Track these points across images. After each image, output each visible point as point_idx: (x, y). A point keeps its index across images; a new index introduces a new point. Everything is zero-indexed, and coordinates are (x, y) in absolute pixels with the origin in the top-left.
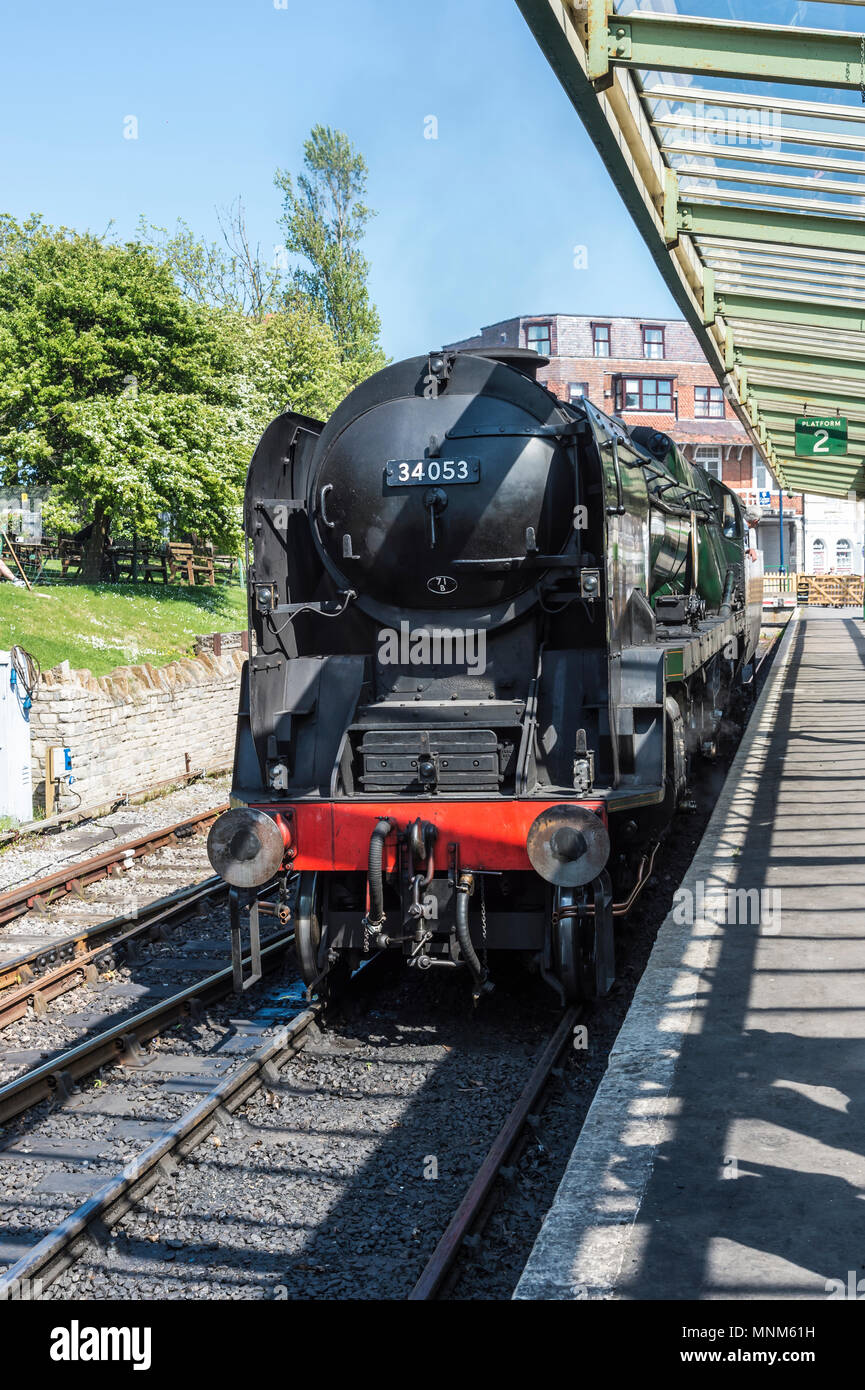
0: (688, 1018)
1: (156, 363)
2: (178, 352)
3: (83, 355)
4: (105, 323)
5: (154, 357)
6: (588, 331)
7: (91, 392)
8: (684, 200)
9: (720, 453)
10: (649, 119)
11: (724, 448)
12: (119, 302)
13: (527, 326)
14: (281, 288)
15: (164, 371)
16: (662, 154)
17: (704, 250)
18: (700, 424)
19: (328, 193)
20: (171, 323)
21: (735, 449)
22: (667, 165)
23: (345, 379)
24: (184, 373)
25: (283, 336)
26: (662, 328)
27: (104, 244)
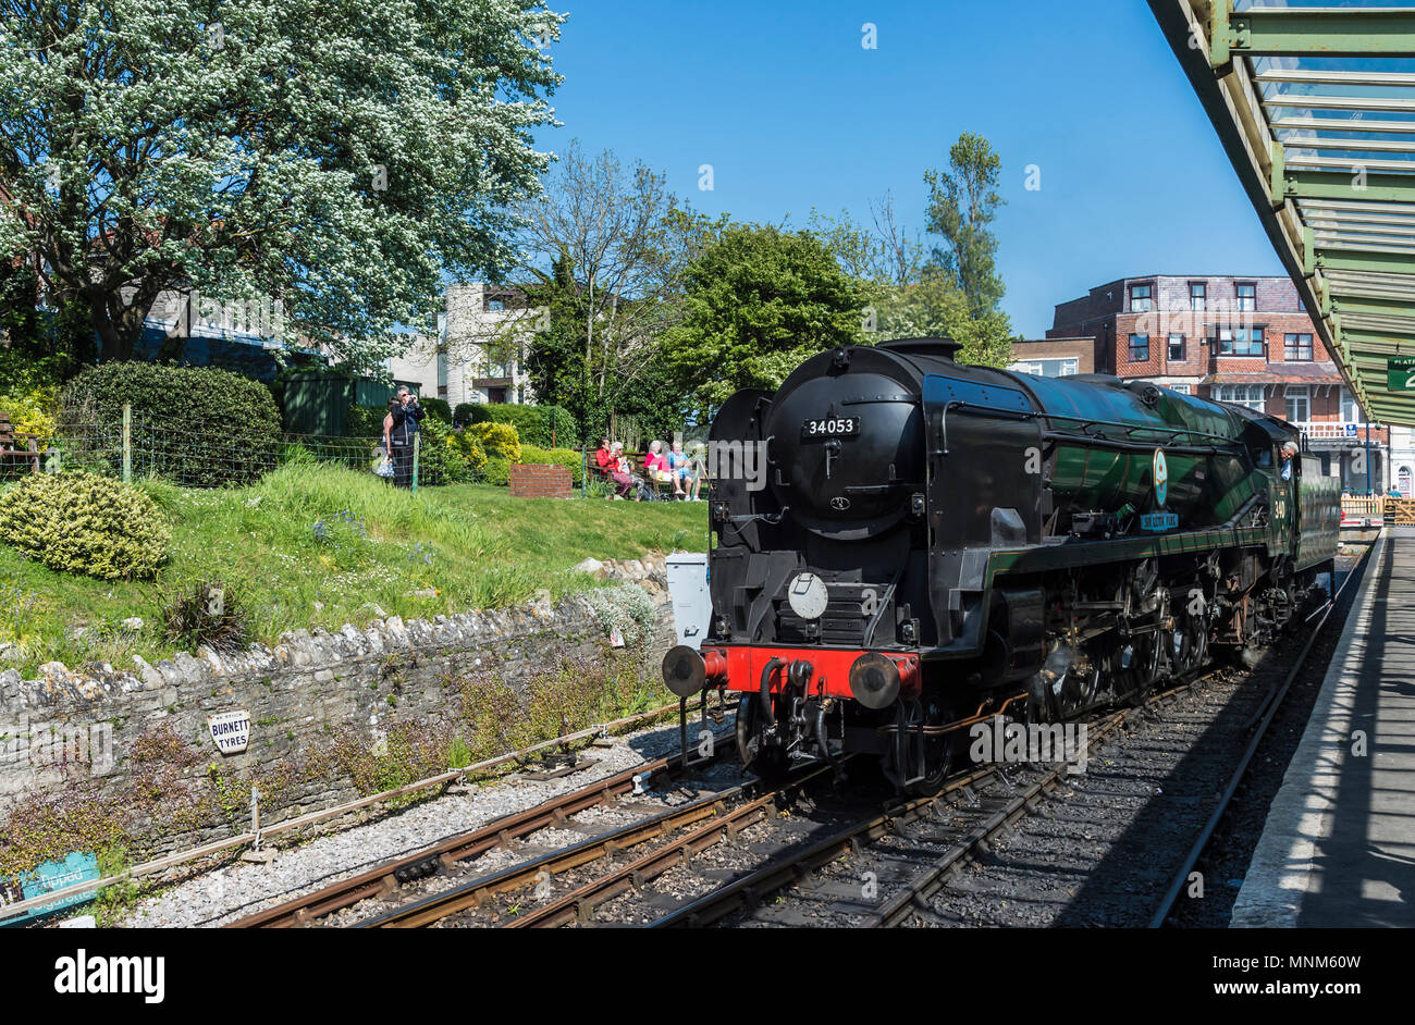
0: (1306, 880)
1: (819, 325)
2: (838, 316)
3: (766, 320)
4: (782, 296)
5: (819, 321)
6: (1185, 289)
7: (769, 350)
8: (1288, 168)
9: (1308, 392)
10: (1260, 99)
11: (1312, 387)
12: (793, 279)
13: (1131, 286)
14: (921, 263)
15: (826, 331)
16: (1270, 130)
17: (1305, 212)
18: (1289, 367)
19: (964, 184)
20: (833, 293)
21: (1323, 388)
22: (1274, 139)
23: (975, 334)
24: (842, 333)
25: (924, 302)
26: (1254, 284)
27: (781, 233)
